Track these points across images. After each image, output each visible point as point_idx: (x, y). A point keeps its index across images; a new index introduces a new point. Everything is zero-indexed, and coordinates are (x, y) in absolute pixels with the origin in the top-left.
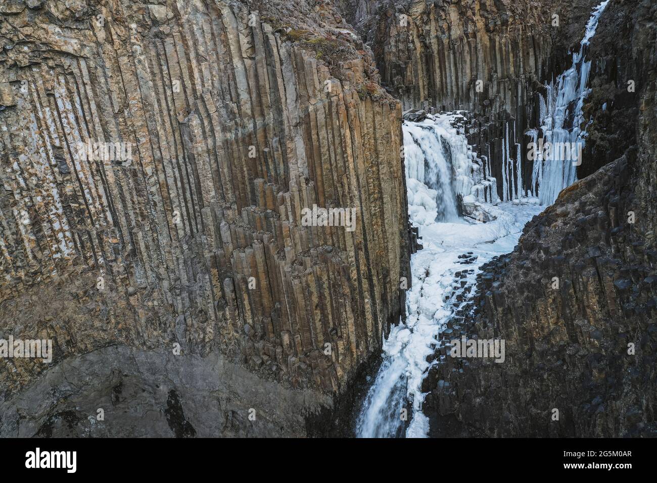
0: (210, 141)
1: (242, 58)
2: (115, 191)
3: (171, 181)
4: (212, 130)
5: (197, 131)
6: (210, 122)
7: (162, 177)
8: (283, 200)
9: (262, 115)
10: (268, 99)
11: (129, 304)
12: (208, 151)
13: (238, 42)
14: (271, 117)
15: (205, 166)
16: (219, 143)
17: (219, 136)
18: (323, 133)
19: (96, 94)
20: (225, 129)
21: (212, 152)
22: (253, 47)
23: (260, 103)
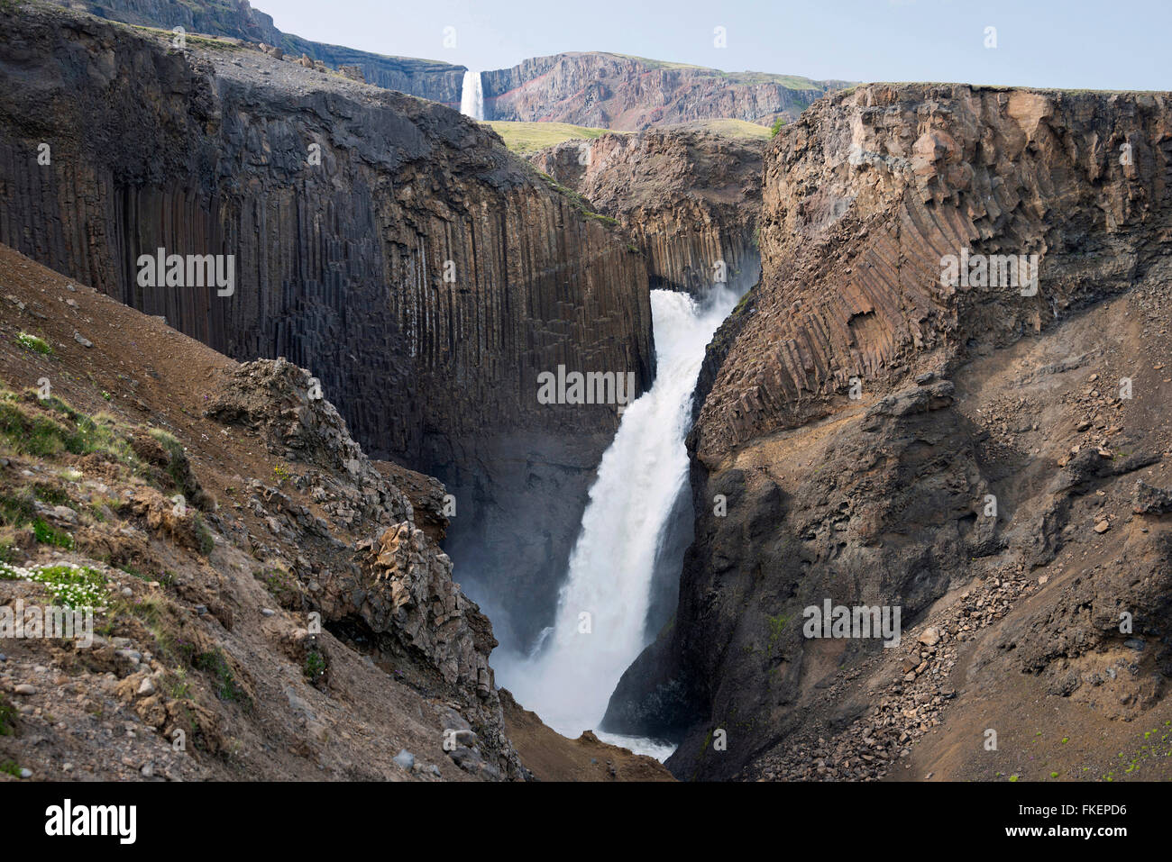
0: (527, 278)
1: (554, 227)
2: (455, 312)
3: (494, 305)
4: (530, 272)
5: (520, 271)
6: (529, 266)
7: (489, 302)
8: (579, 311)
9: (565, 261)
10: (569, 251)
11: (452, 397)
12: (526, 284)
13: (554, 217)
14: (570, 262)
15: (523, 294)
16: (534, 278)
17: (534, 275)
18: (607, 269)
19: (453, 243)
20: (538, 269)
21: (528, 285)
22: (562, 221)
23: (564, 254)
